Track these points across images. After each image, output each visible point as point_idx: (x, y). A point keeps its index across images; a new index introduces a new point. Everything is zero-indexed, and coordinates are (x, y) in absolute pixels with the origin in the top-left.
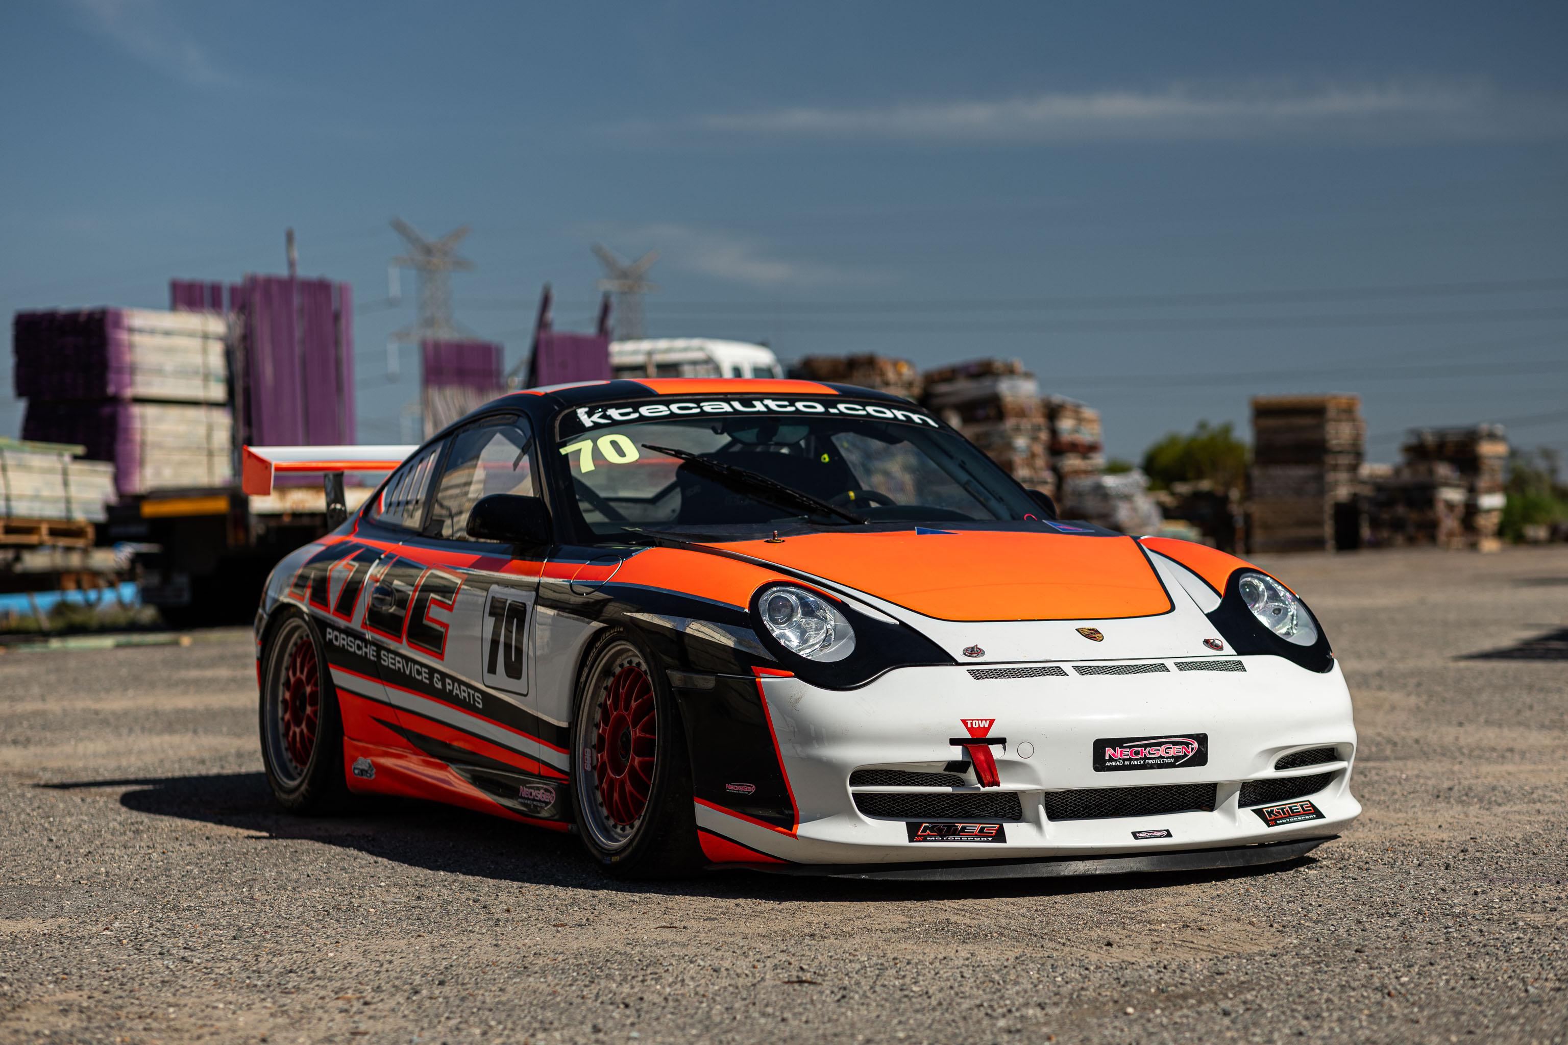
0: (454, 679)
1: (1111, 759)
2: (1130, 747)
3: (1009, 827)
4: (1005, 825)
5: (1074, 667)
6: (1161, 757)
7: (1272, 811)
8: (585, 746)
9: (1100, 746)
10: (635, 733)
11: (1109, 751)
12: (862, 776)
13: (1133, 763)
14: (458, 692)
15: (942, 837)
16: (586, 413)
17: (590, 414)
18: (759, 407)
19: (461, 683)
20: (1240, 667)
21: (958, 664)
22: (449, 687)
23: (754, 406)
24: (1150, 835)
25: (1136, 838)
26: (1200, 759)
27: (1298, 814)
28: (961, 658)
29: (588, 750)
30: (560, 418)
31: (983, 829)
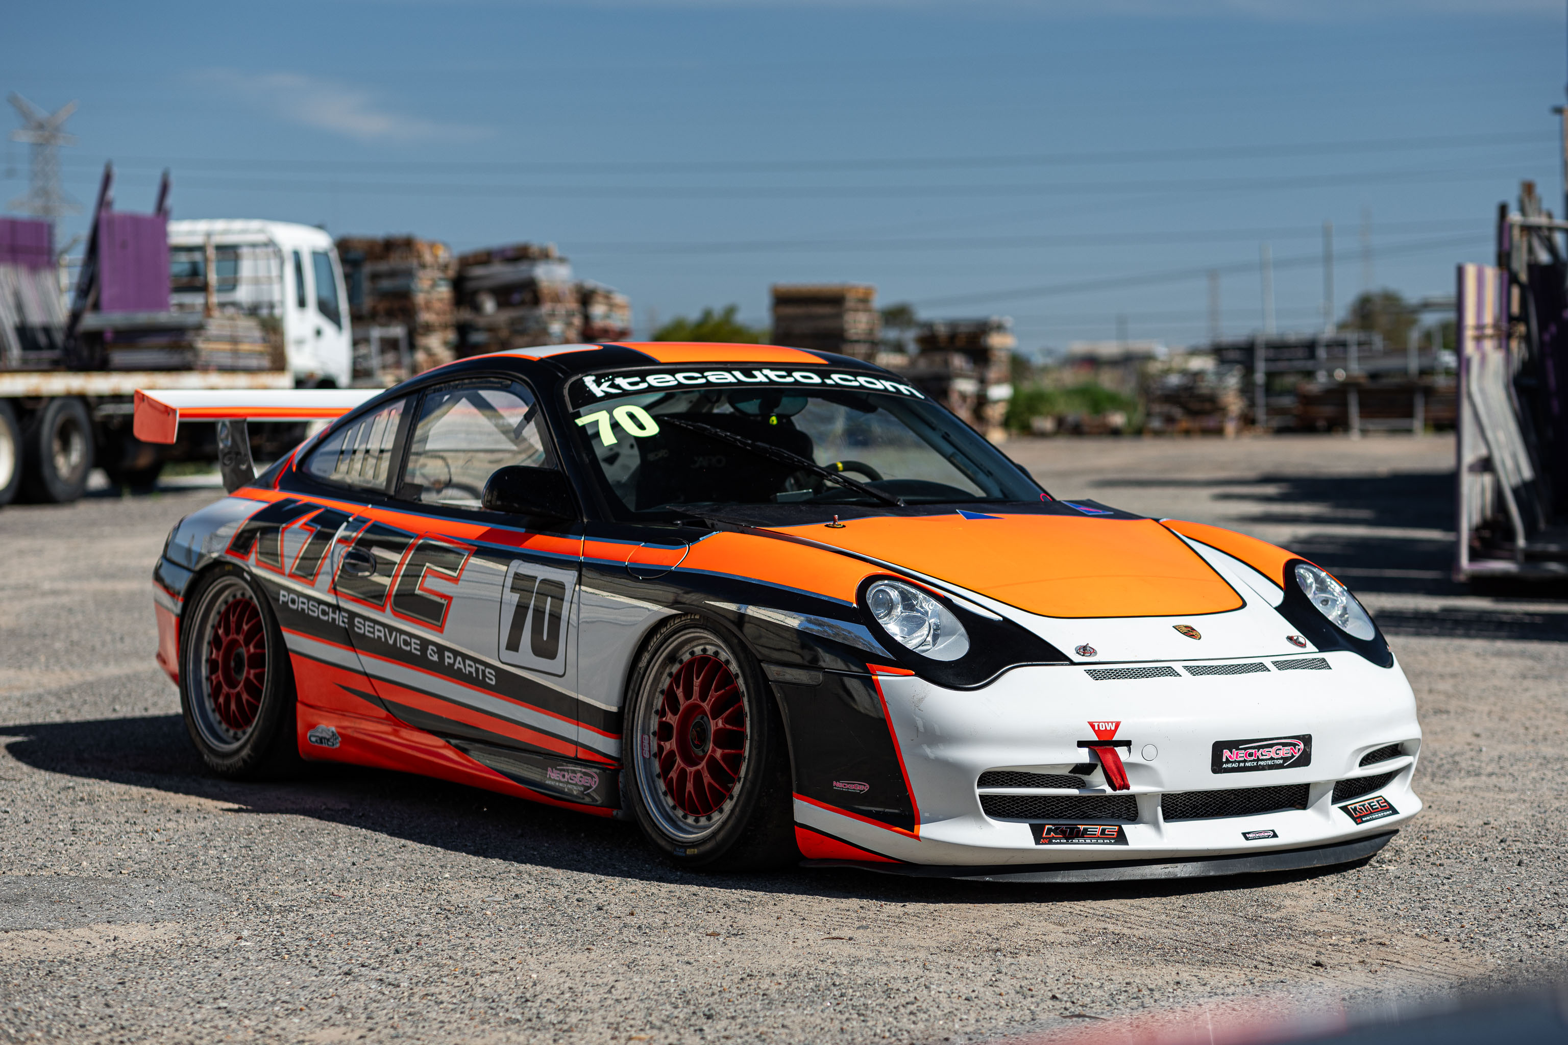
0: (456, 653)
1: (1228, 761)
2: (1245, 749)
3: (1128, 829)
4: (1124, 827)
5: (1185, 667)
6: (1272, 759)
7: (1355, 808)
8: (643, 733)
9: (1218, 747)
10: (716, 724)
11: (1226, 753)
12: (990, 778)
13: (1247, 764)
14: (462, 666)
15: (1067, 839)
16: (594, 381)
17: (599, 384)
18: (760, 377)
19: (465, 657)
20: (1323, 665)
21: (1073, 663)
22: (447, 660)
23: (755, 377)
24: (1259, 835)
25: (1247, 839)
26: (1304, 760)
27: (1377, 811)
28: (1076, 658)
29: (646, 737)
30: (567, 386)
31: (1103, 830)
